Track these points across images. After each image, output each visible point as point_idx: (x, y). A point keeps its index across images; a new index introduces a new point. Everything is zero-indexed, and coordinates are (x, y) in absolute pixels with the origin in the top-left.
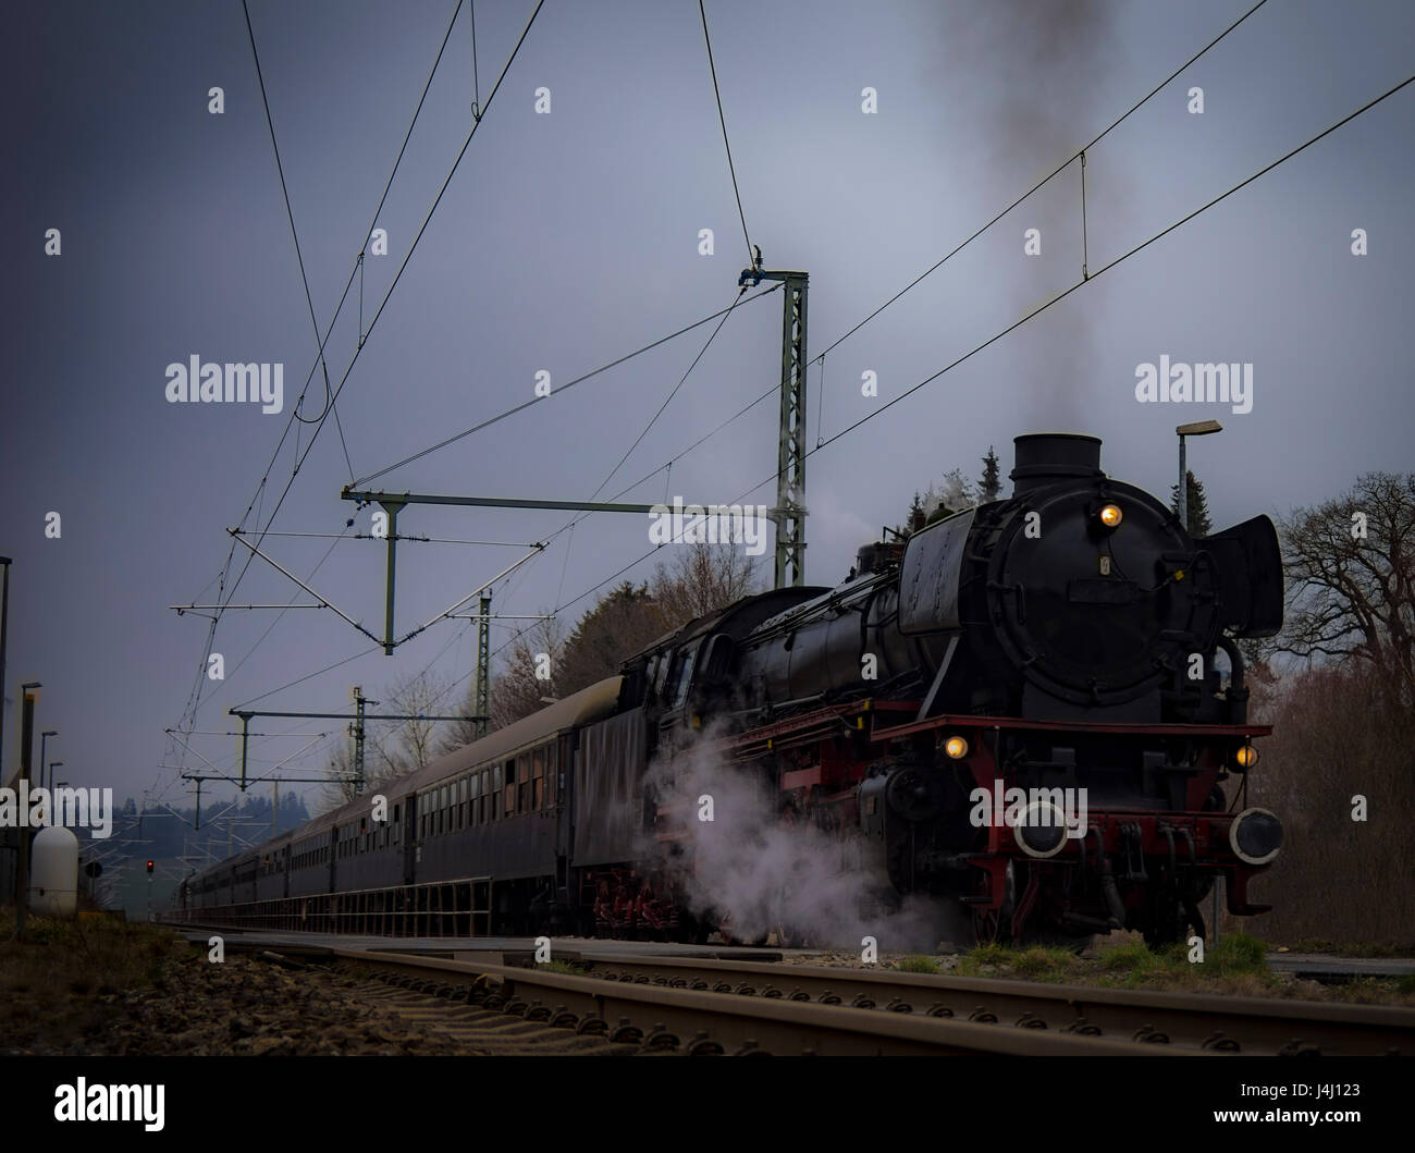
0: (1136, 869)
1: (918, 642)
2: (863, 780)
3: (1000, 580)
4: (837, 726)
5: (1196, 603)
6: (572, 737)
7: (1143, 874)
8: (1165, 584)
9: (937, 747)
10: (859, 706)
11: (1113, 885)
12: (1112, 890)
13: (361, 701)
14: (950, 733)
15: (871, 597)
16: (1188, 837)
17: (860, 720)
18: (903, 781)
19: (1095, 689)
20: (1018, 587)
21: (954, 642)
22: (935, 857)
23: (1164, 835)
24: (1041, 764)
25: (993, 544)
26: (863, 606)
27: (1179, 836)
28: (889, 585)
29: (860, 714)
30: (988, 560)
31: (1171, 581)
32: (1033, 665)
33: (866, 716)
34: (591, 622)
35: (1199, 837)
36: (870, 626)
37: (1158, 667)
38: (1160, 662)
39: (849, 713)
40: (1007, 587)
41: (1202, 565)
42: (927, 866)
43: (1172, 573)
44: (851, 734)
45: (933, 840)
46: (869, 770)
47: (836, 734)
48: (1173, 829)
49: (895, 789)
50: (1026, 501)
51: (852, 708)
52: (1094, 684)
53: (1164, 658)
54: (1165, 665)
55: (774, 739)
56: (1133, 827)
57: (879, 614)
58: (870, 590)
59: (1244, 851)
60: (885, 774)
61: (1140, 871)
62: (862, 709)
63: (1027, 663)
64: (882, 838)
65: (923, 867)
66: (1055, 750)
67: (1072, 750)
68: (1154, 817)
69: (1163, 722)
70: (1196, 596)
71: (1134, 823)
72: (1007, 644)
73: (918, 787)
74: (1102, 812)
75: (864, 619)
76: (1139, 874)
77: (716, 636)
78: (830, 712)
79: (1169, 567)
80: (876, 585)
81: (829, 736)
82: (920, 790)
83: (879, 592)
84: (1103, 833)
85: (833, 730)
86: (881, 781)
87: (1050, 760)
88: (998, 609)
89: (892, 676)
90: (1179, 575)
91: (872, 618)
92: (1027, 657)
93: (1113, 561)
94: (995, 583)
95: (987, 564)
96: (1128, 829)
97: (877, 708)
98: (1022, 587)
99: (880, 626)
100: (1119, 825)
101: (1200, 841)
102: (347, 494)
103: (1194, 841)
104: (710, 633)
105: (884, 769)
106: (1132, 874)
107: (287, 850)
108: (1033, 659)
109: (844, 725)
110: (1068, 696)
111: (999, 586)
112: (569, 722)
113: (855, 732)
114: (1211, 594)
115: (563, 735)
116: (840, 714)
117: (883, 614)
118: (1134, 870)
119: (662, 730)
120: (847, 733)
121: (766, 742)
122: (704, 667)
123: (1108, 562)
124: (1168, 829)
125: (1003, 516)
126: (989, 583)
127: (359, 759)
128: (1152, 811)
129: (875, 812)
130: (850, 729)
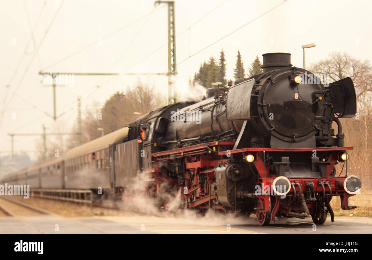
0: (313, 197)
1: (232, 122)
2: (216, 167)
3: (262, 102)
4: (206, 149)
5: (326, 107)
6: (113, 147)
7: (315, 199)
8: (316, 101)
9: (244, 158)
10: (214, 143)
11: (305, 202)
12: (305, 204)
13: (44, 129)
14: (247, 153)
15: (214, 107)
16: (329, 185)
17: (214, 148)
18: (232, 169)
19: (294, 137)
20: (268, 104)
21: (245, 123)
22: (243, 193)
23: (321, 185)
24: (279, 163)
25: (259, 90)
26: (211, 109)
27: (326, 185)
28: (220, 103)
29: (214, 146)
30: (257, 96)
31: (318, 100)
32: (274, 130)
33: (217, 147)
34: (108, 103)
35: (332, 185)
36: (215, 116)
37: (314, 129)
38: (315, 127)
39: (211, 145)
40: (264, 104)
41: (328, 94)
42: (241, 196)
43: (318, 97)
44: (211, 152)
45: (242, 187)
46: (219, 164)
47: (206, 152)
48: (324, 183)
49: (229, 172)
50: (268, 75)
51: (211, 144)
52: (294, 135)
53: (316, 125)
54: (317, 128)
55: (183, 152)
56: (311, 183)
57: (217, 112)
58: (213, 104)
59: (348, 190)
60: (225, 166)
61: (314, 197)
62: (215, 144)
63: (272, 129)
64: (225, 187)
65: (239, 197)
66: (283, 158)
67: (288, 158)
68: (317, 179)
69: (316, 147)
70: (326, 105)
71: (311, 182)
72: (265, 123)
73: (236, 170)
74: (300, 178)
75: (212, 114)
76: (313, 199)
77: (160, 118)
78: (204, 145)
79: (317, 95)
80: (216, 103)
81: (203, 153)
82: (237, 172)
83: (216, 105)
84: (301, 185)
85: (205, 151)
86: (223, 168)
87: (281, 162)
88: (262, 112)
89: (222, 132)
90: (321, 98)
91: (215, 113)
92: (272, 127)
93: (299, 94)
94: (260, 103)
95: (257, 97)
96: (309, 184)
97: (220, 144)
98: (269, 104)
99: (218, 116)
100: (306, 182)
101: (333, 186)
102: (40, 73)
103: (331, 186)
104: (158, 117)
105: (224, 164)
106: (311, 199)
107: (26, 174)
108: (274, 128)
109: (208, 149)
110: (285, 140)
111: (262, 104)
112: (112, 142)
113: (212, 152)
114: (331, 104)
115: (110, 146)
116: (208, 146)
117: (219, 112)
118: (312, 198)
119: (144, 147)
120: (210, 152)
121: (180, 153)
122: (157, 127)
123: (297, 95)
124: (322, 183)
125: (260, 80)
126: (258, 103)
127: (45, 144)
128: (316, 177)
129: (222, 179)
130: (210, 150)
